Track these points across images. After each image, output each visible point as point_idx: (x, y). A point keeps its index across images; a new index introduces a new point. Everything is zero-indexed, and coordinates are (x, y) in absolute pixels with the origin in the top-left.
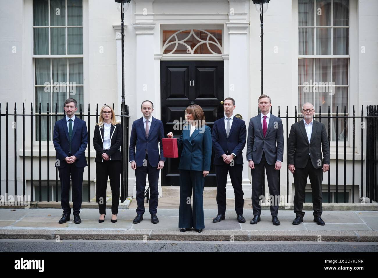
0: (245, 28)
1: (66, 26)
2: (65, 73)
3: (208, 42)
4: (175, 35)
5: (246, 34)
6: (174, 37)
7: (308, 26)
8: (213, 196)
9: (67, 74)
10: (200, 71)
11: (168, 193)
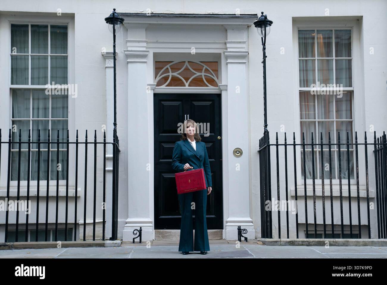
0: (243, 57)
1: (49, 54)
2: (47, 107)
3: (203, 74)
4: (168, 66)
5: (245, 63)
6: (167, 68)
7: (308, 57)
8: (211, 239)
9: (49, 108)
10: (195, 104)
11: (162, 236)
